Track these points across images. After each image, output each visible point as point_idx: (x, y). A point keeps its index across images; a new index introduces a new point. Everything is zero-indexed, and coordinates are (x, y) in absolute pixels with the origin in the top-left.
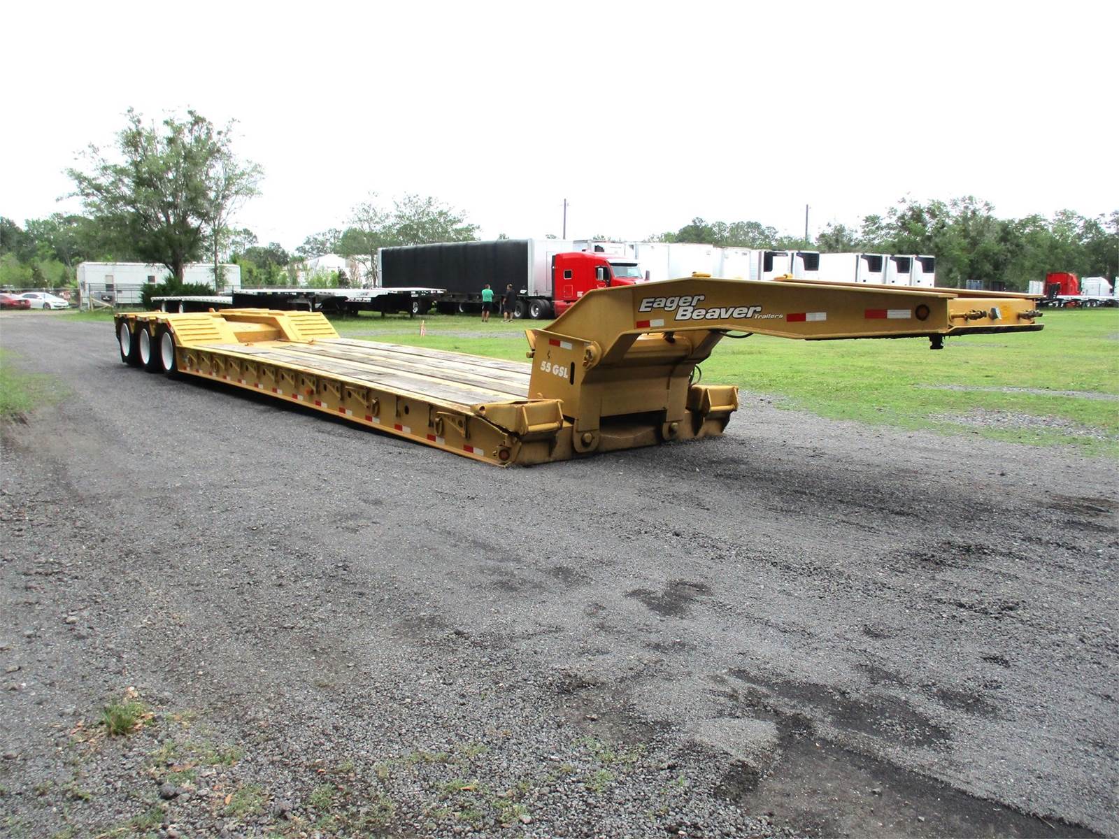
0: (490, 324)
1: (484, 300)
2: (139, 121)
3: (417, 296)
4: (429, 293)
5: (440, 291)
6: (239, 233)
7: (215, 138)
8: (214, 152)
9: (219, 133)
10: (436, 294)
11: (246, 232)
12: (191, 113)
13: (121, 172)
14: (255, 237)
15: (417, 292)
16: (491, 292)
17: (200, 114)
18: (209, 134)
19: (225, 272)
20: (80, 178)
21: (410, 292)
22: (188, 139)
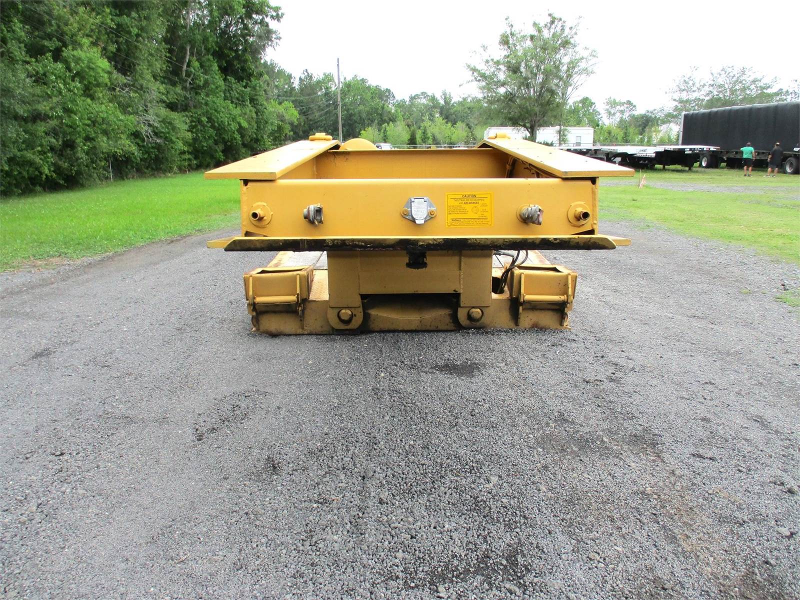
0: (752, 178)
1: (745, 156)
2: (512, 26)
3: (690, 152)
4: (703, 150)
5: (712, 148)
6: (623, 104)
7: (567, 31)
8: (566, 43)
9: (571, 28)
10: (709, 151)
11: (629, 103)
12: (550, 15)
13: (498, 63)
14: (635, 106)
15: (691, 149)
16: (751, 149)
17: (556, 15)
18: (563, 30)
19: (566, 133)
20: (474, 70)
21: (684, 149)
22: (546, 34)
